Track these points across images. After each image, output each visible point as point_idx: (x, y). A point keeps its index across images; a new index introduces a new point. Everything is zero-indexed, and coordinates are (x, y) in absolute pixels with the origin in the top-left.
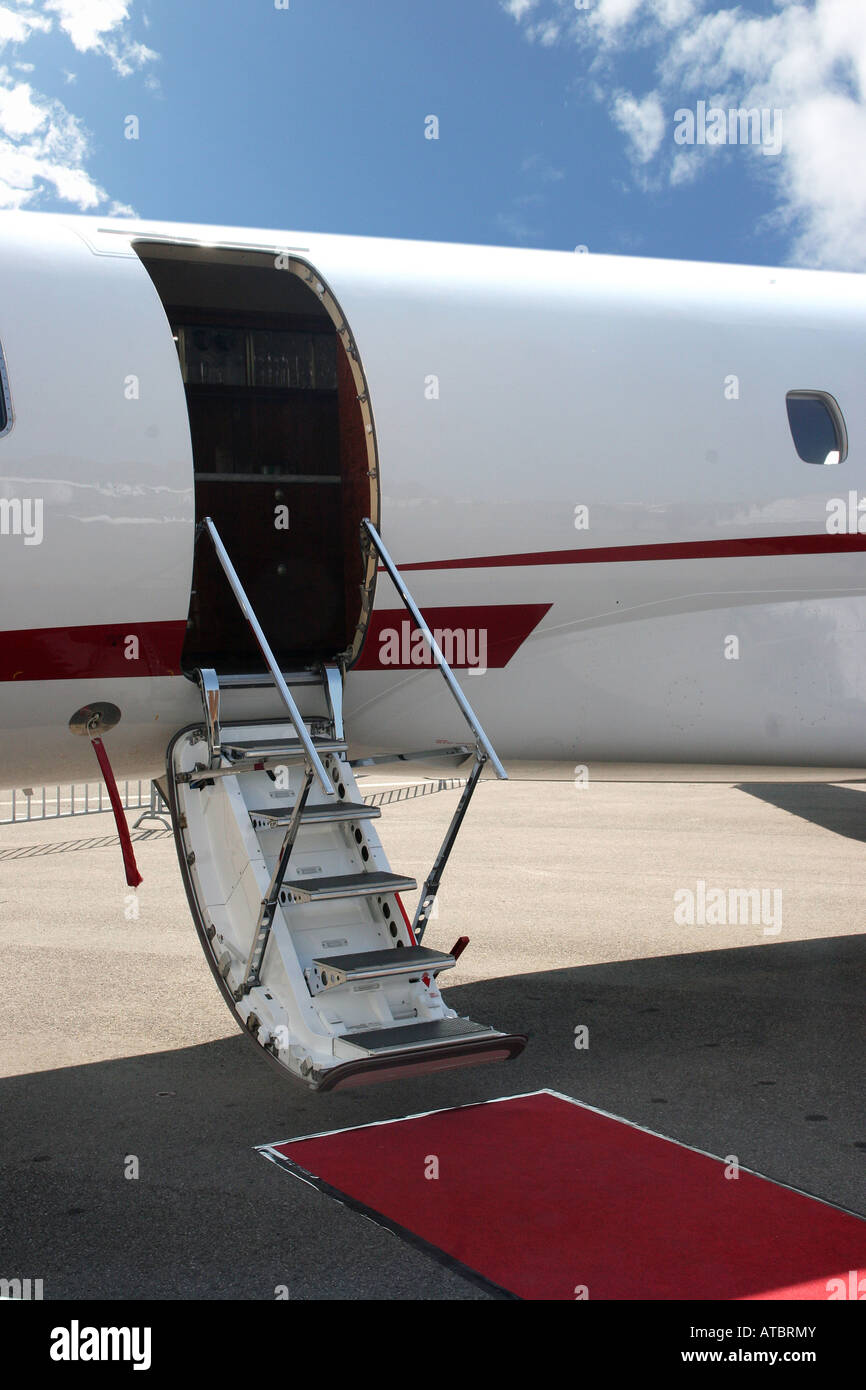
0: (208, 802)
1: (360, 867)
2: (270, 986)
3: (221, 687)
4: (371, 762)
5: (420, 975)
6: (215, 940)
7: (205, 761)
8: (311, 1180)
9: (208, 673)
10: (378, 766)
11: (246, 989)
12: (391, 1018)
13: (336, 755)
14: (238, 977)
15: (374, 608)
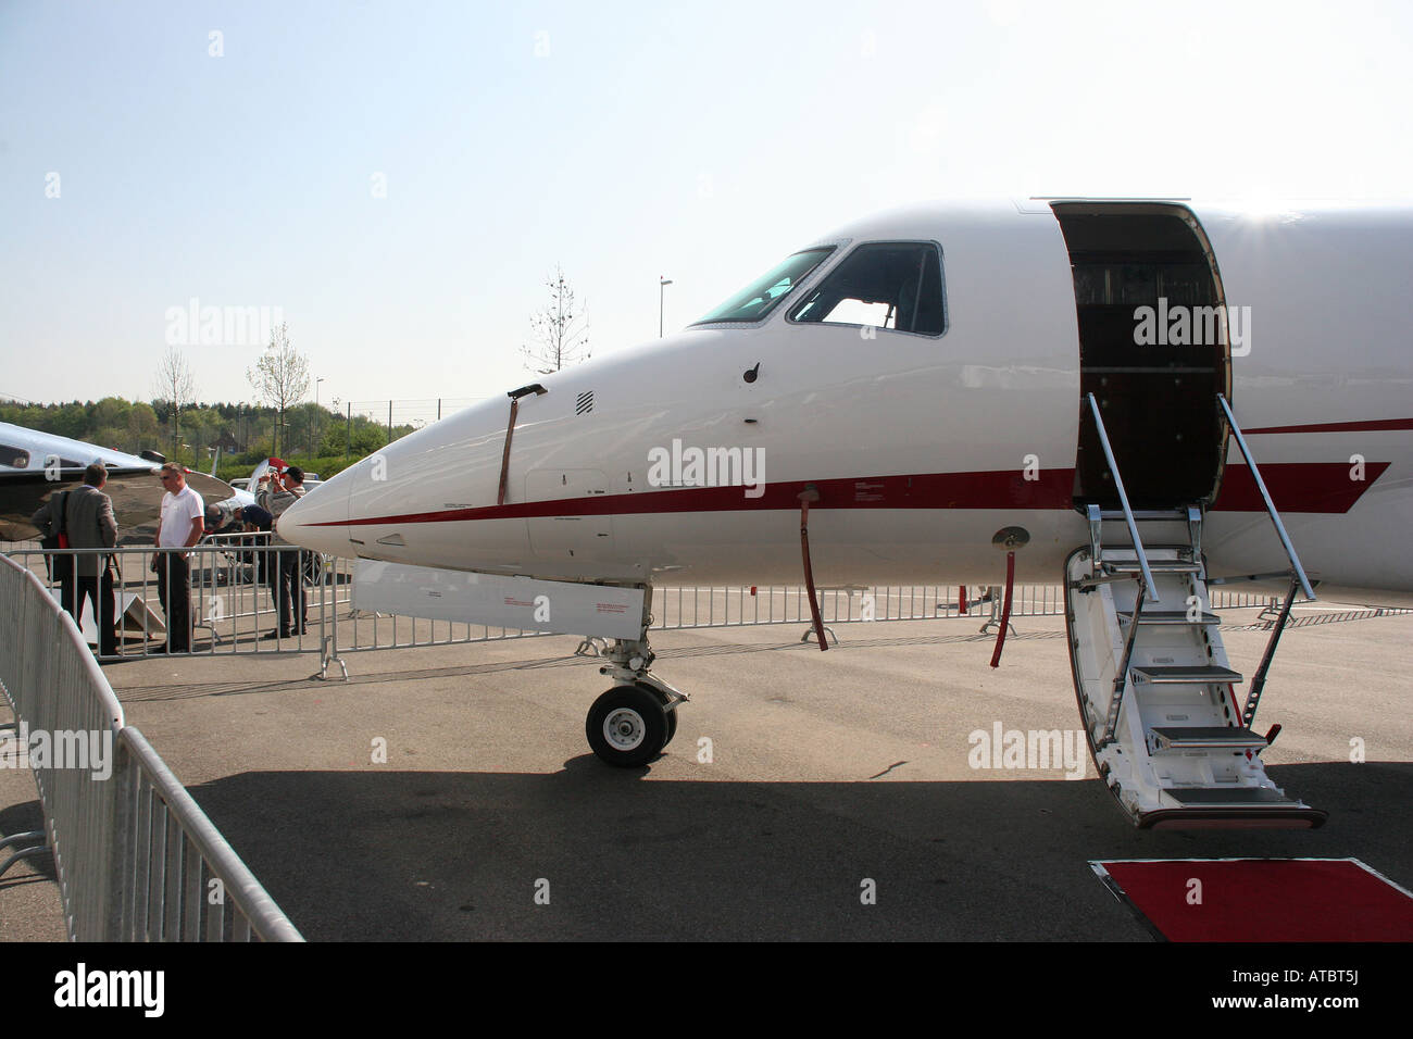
0: (1091, 603)
1: (1204, 662)
2: (1122, 745)
3: (1103, 519)
4: (1222, 581)
5: (1244, 750)
6: (1088, 705)
7: (1090, 573)
8: (1118, 894)
9: (1094, 507)
10: (1227, 586)
11: (1104, 744)
12: (1212, 780)
13: (1194, 575)
14: (1100, 734)
15: (1228, 463)
